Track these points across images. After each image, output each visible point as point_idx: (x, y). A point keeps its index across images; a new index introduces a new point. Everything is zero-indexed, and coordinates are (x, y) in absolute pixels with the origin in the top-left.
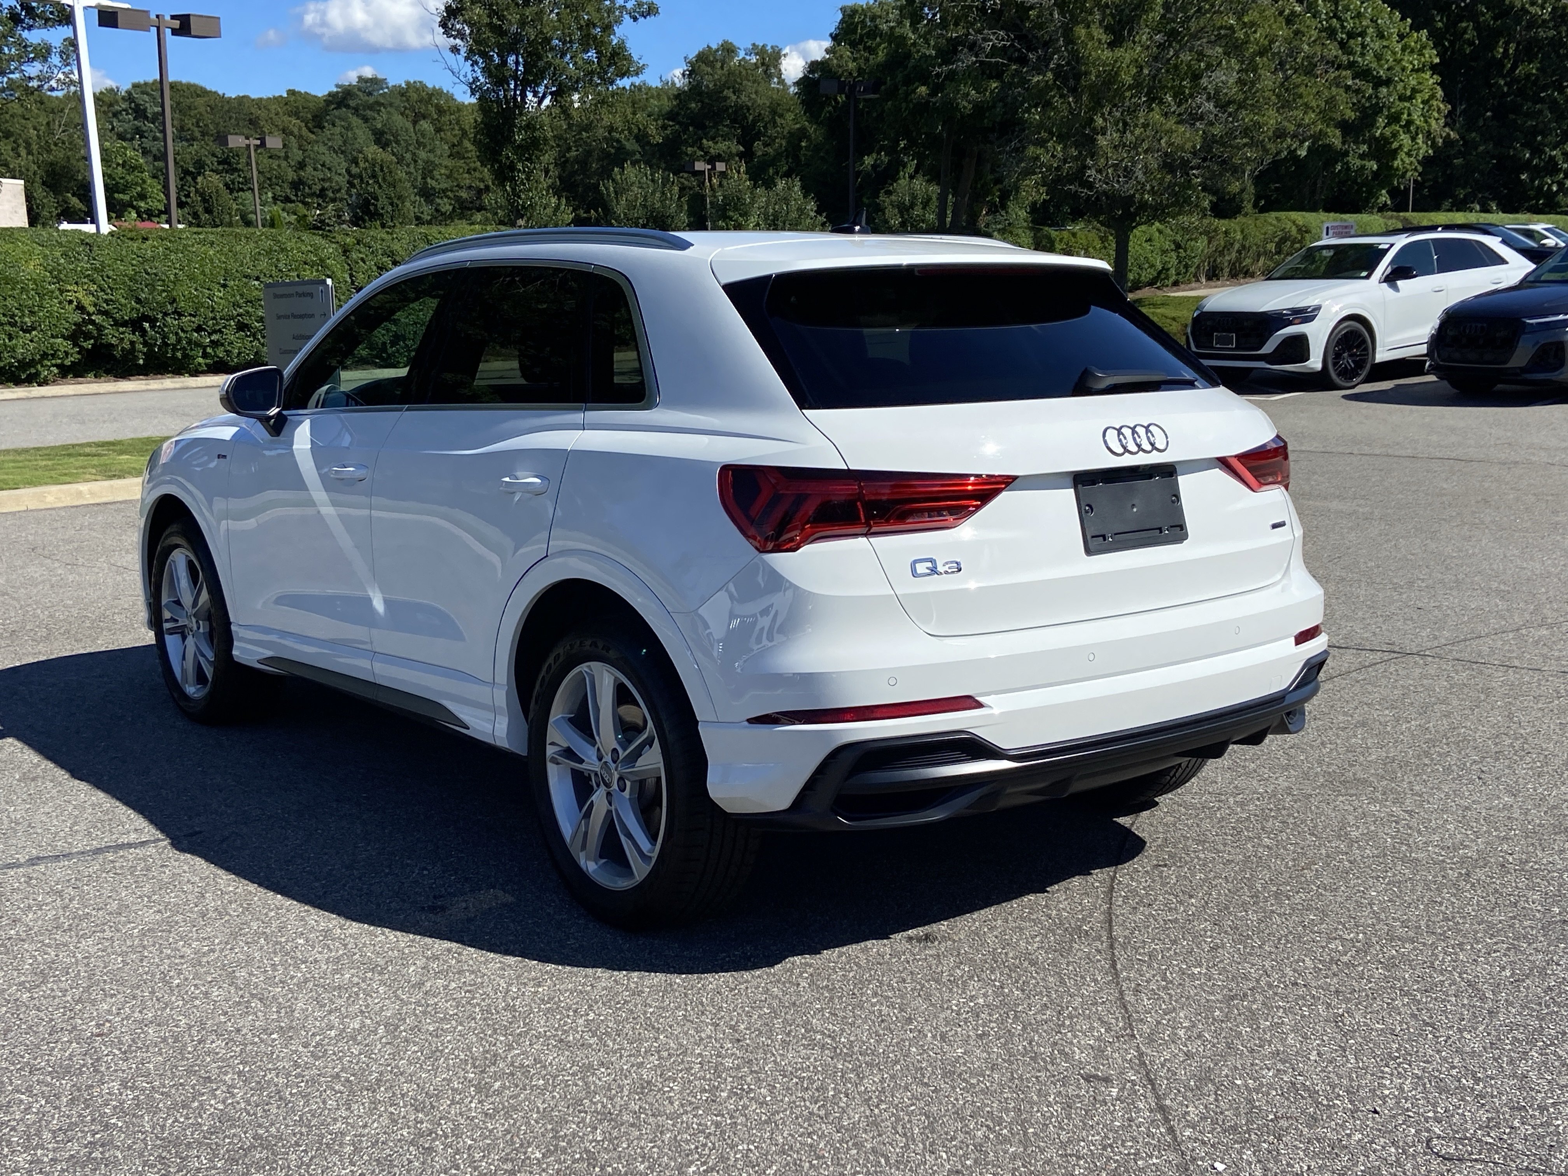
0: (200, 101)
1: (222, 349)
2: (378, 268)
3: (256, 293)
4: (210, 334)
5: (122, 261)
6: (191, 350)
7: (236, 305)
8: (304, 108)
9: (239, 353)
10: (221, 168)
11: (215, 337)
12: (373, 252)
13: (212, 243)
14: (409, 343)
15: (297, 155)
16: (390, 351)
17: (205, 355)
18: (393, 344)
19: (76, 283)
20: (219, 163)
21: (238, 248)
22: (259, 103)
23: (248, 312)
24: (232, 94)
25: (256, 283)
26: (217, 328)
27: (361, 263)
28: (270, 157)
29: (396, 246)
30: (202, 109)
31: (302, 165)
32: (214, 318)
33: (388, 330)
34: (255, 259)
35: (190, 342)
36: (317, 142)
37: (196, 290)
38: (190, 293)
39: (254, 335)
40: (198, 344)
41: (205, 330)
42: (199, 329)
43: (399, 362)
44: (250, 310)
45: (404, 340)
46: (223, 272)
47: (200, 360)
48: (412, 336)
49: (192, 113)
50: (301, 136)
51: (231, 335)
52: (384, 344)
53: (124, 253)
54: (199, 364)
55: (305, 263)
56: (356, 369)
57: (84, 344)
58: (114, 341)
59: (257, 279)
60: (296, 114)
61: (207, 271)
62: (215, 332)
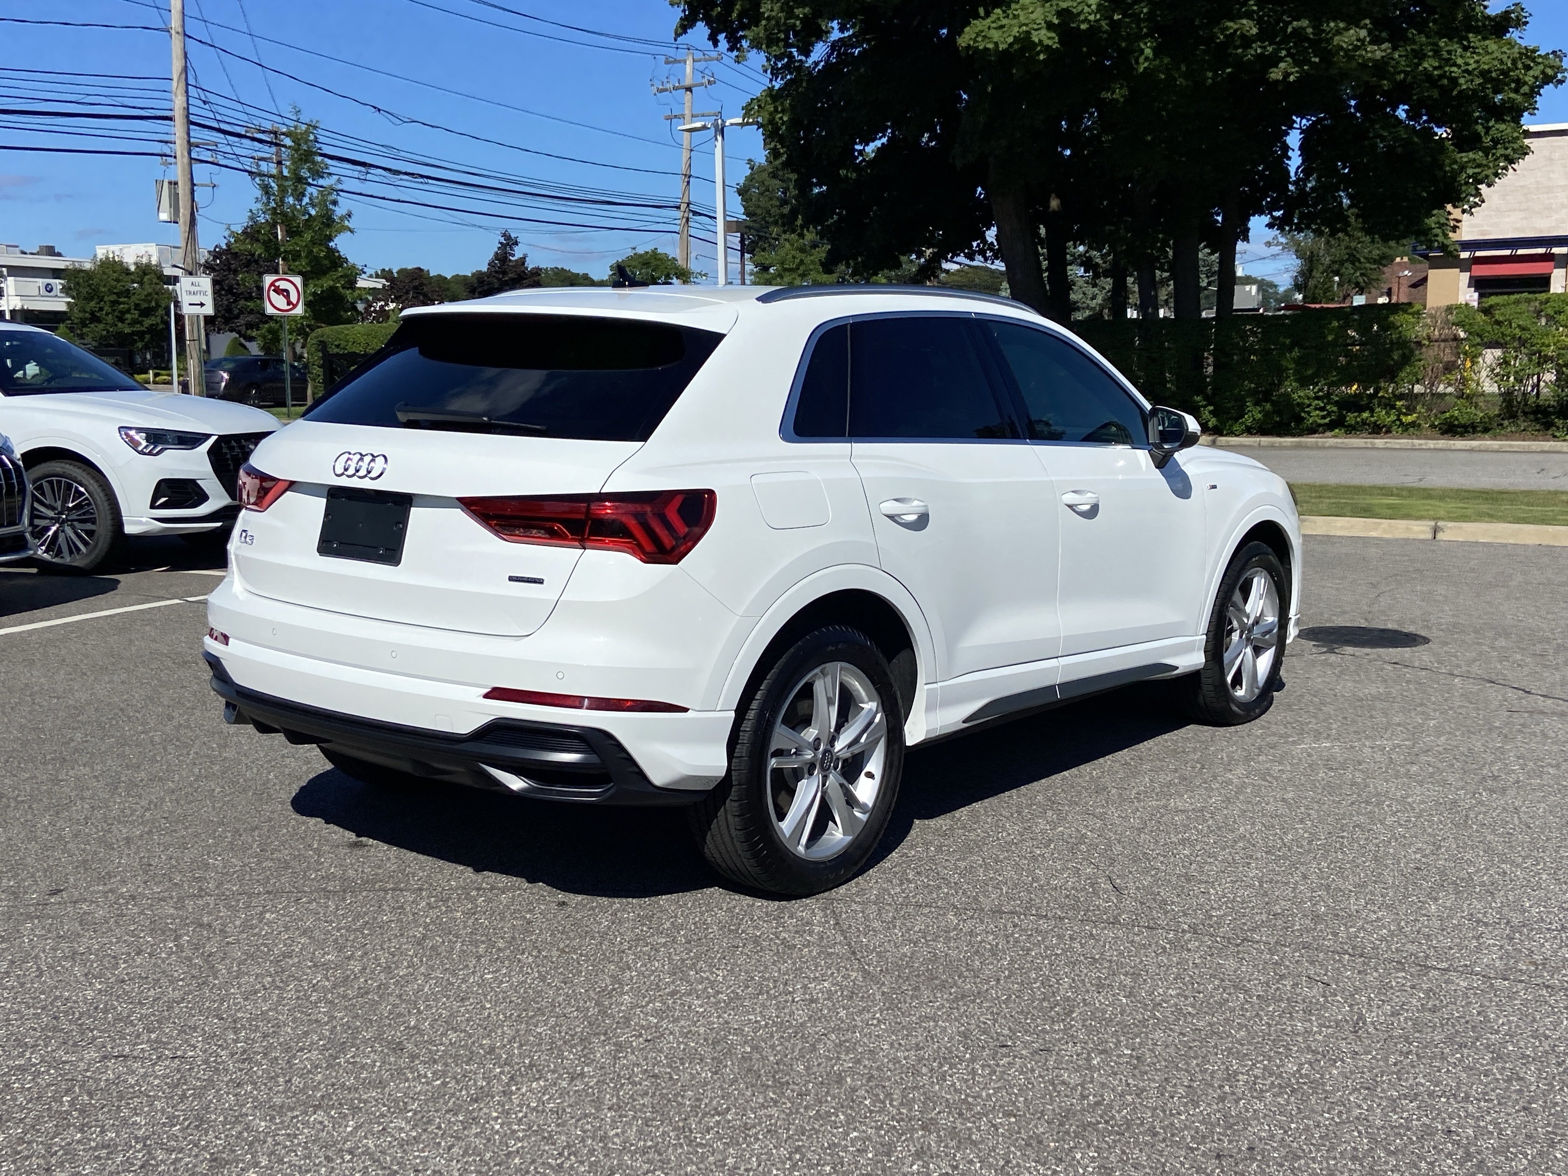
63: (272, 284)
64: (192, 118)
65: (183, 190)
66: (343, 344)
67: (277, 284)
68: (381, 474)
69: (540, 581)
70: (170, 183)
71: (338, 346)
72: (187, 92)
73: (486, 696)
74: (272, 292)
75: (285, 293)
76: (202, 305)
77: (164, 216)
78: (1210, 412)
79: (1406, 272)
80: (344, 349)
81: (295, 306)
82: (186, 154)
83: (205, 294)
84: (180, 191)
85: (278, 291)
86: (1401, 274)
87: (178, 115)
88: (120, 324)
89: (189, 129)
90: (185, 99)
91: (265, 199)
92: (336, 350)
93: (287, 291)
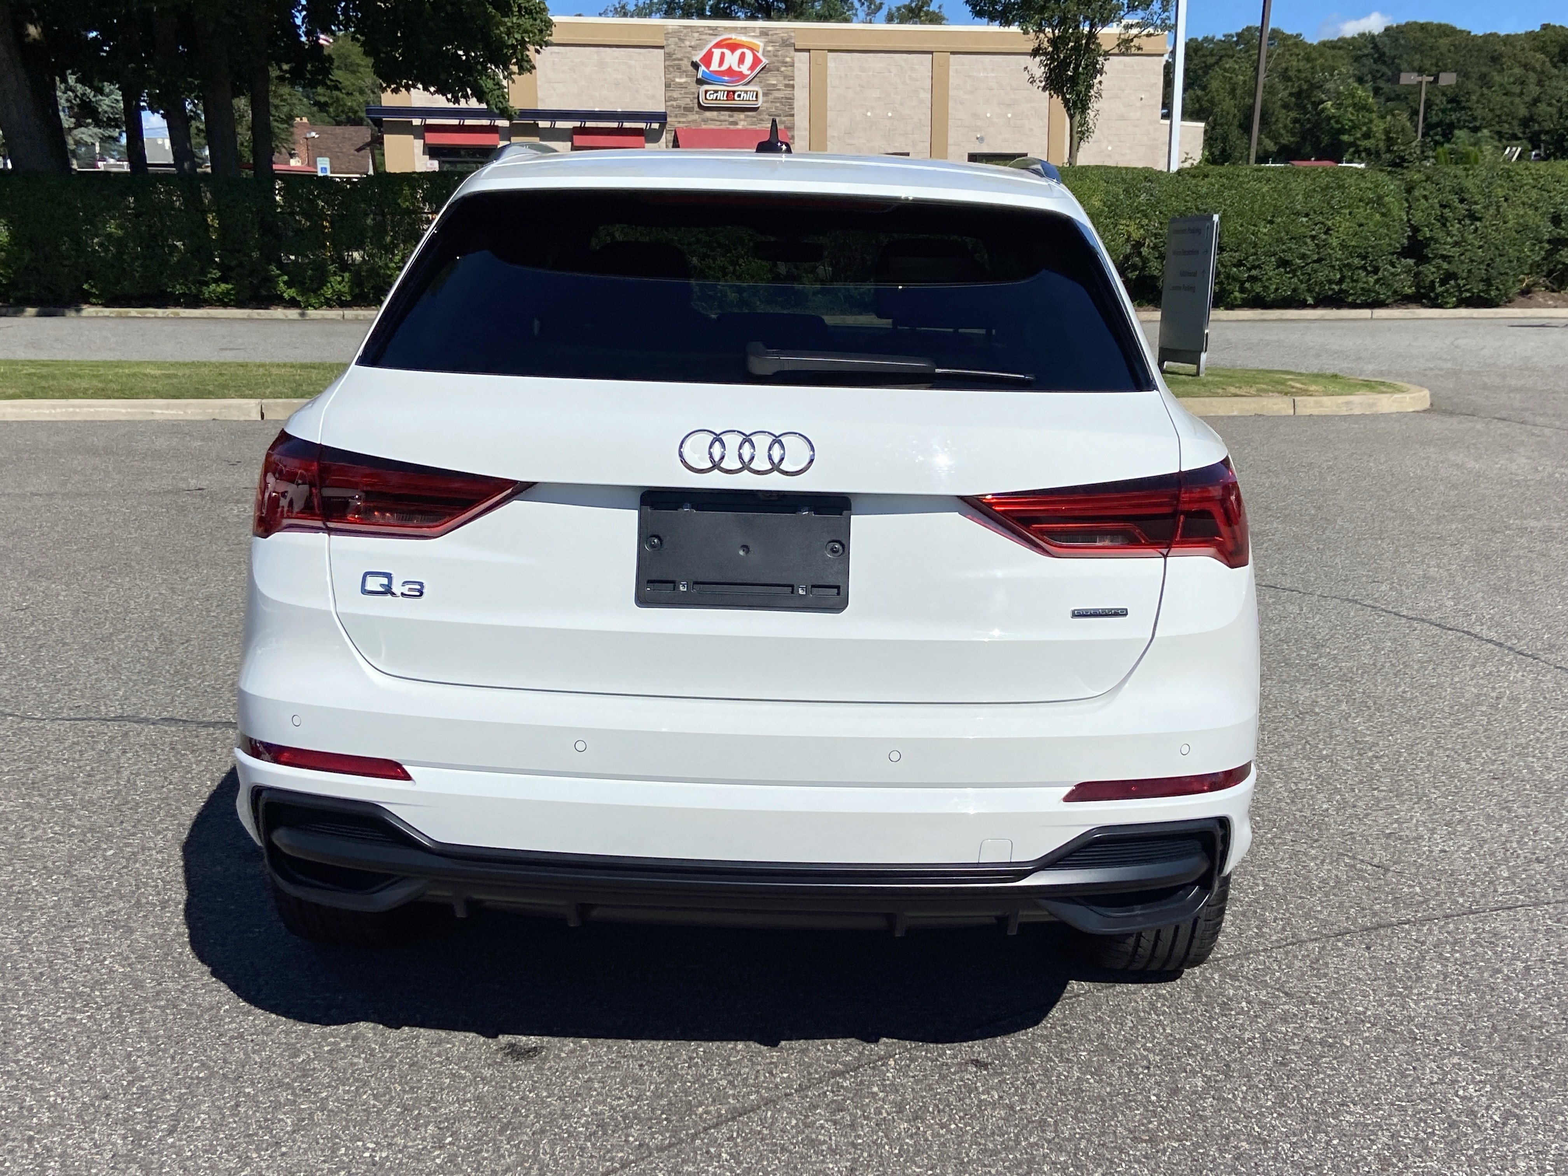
0: (1444, 42)
1: (1260, 284)
2: (1441, 206)
3: (1303, 230)
4: (1249, 270)
5: (1177, 197)
6: (1229, 284)
7: (1280, 241)
8: (1551, 42)
9: (1277, 290)
10: (1449, 106)
11: (1254, 272)
12: (1439, 189)
13: (1269, 180)
14: (1461, 282)
15: (1534, 90)
16: (1439, 290)
17: (1242, 290)
18: (1443, 282)
19: (1130, 218)
20: (1449, 102)
21: (1293, 185)
22: (1508, 40)
23: (1290, 249)
24: (1478, 31)
25: (1305, 219)
26: (1257, 263)
27: (1423, 201)
28: (1505, 94)
29: (1469, 183)
30: (1444, 50)
31: (1536, 101)
32: (1255, 254)
33: (1439, 268)
34: (1308, 196)
35: (1228, 277)
36: (1557, 76)
37: (1242, 226)
38: (1235, 228)
39: (1294, 272)
40: (1235, 279)
41: (1244, 265)
42: (1239, 264)
43: (1447, 303)
44: (1293, 246)
45: (1456, 280)
46: (1272, 209)
47: (1237, 294)
48: (1465, 275)
49: (1434, 53)
50: (1543, 72)
51: (1270, 270)
52: (1433, 282)
53: (1180, 190)
54: (1235, 298)
55: (1361, 200)
56: (1398, 307)
57: (1130, 275)
58: (1156, 273)
59: (1307, 215)
60: (1543, 49)
61: (1256, 206)
62: (1254, 267)
68: (812, 461)
69: (1121, 613)
73: (1069, 798)
78: (285, 283)
79: (313, 134)
86: (308, 136)
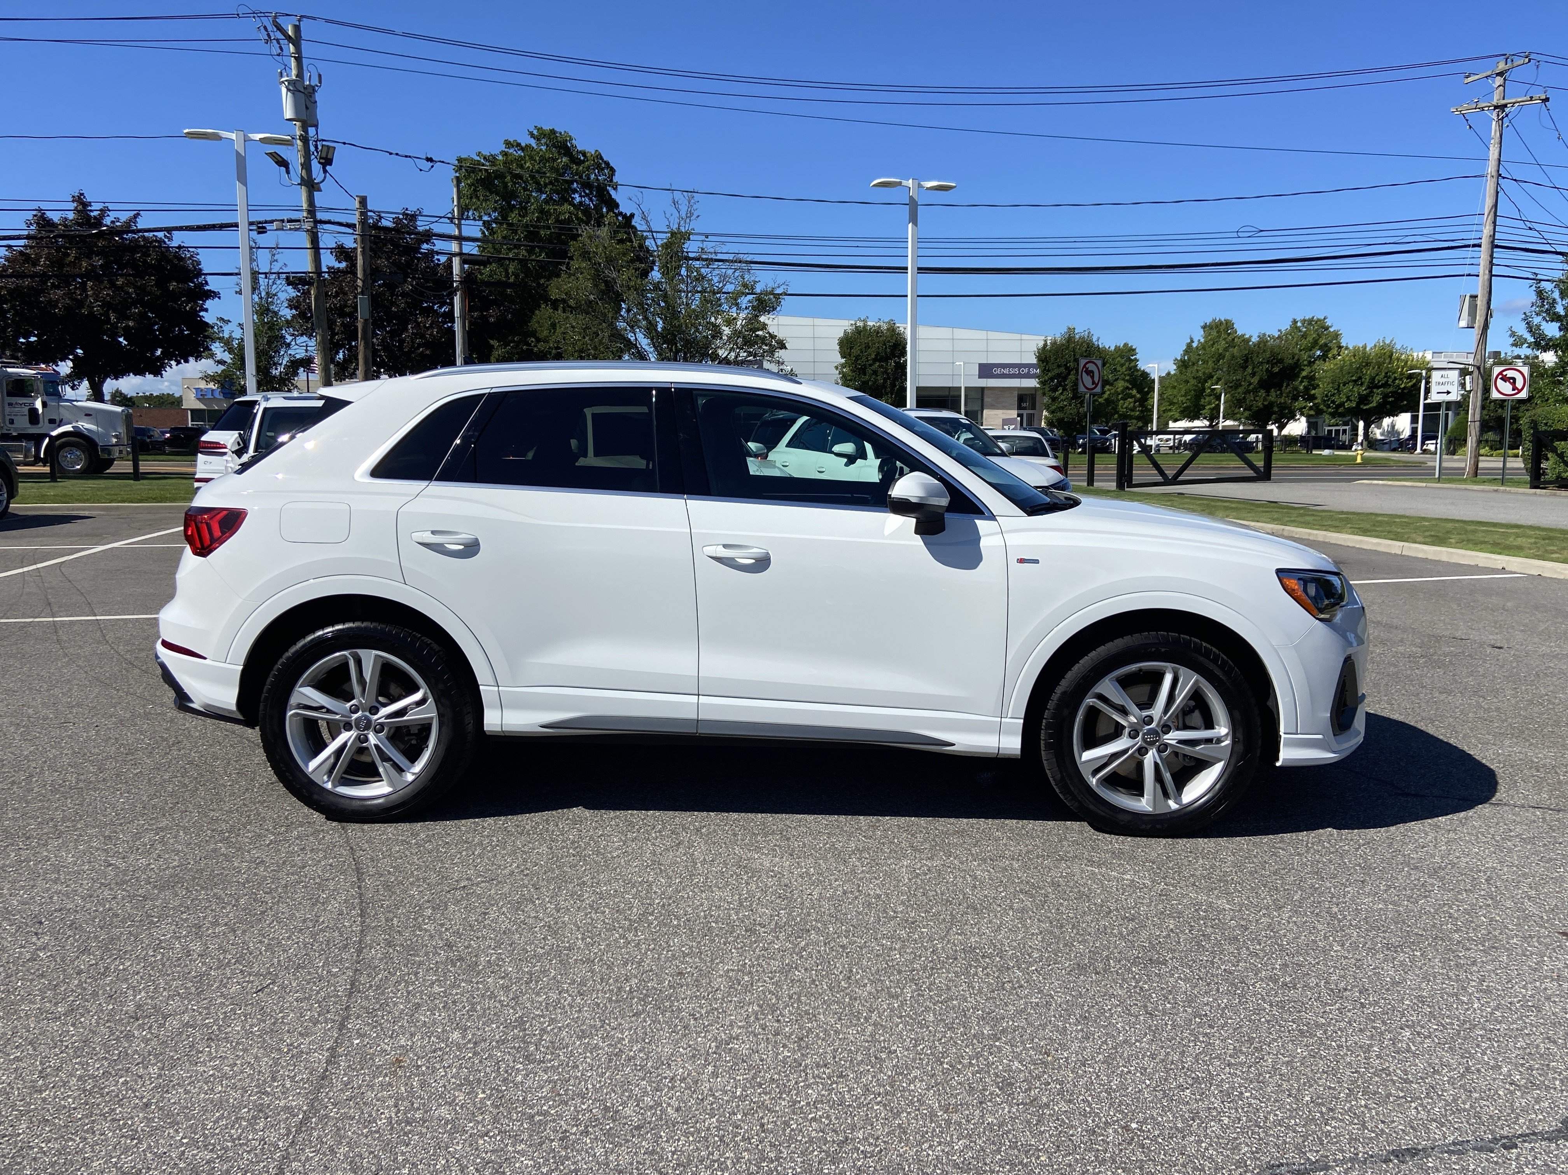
63: (1501, 373)
64: (1496, 242)
65: (1481, 302)
66: (1550, 422)
67: (1504, 373)
70: (1471, 297)
71: (1546, 424)
72: (1494, 223)
74: (1499, 381)
75: (1513, 381)
76: (1448, 393)
77: (1463, 323)
80: (1551, 426)
81: (1520, 391)
82: (1487, 272)
83: (1452, 383)
84: (1479, 303)
85: (1505, 379)
87: (1485, 242)
88: (1500, 410)
89: (1492, 252)
90: (1492, 228)
91: (1539, 303)
92: (1544, 428)
93: (1514, 379)
